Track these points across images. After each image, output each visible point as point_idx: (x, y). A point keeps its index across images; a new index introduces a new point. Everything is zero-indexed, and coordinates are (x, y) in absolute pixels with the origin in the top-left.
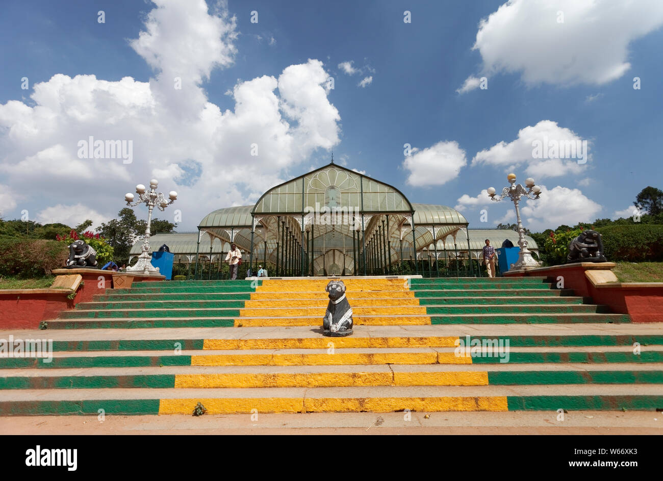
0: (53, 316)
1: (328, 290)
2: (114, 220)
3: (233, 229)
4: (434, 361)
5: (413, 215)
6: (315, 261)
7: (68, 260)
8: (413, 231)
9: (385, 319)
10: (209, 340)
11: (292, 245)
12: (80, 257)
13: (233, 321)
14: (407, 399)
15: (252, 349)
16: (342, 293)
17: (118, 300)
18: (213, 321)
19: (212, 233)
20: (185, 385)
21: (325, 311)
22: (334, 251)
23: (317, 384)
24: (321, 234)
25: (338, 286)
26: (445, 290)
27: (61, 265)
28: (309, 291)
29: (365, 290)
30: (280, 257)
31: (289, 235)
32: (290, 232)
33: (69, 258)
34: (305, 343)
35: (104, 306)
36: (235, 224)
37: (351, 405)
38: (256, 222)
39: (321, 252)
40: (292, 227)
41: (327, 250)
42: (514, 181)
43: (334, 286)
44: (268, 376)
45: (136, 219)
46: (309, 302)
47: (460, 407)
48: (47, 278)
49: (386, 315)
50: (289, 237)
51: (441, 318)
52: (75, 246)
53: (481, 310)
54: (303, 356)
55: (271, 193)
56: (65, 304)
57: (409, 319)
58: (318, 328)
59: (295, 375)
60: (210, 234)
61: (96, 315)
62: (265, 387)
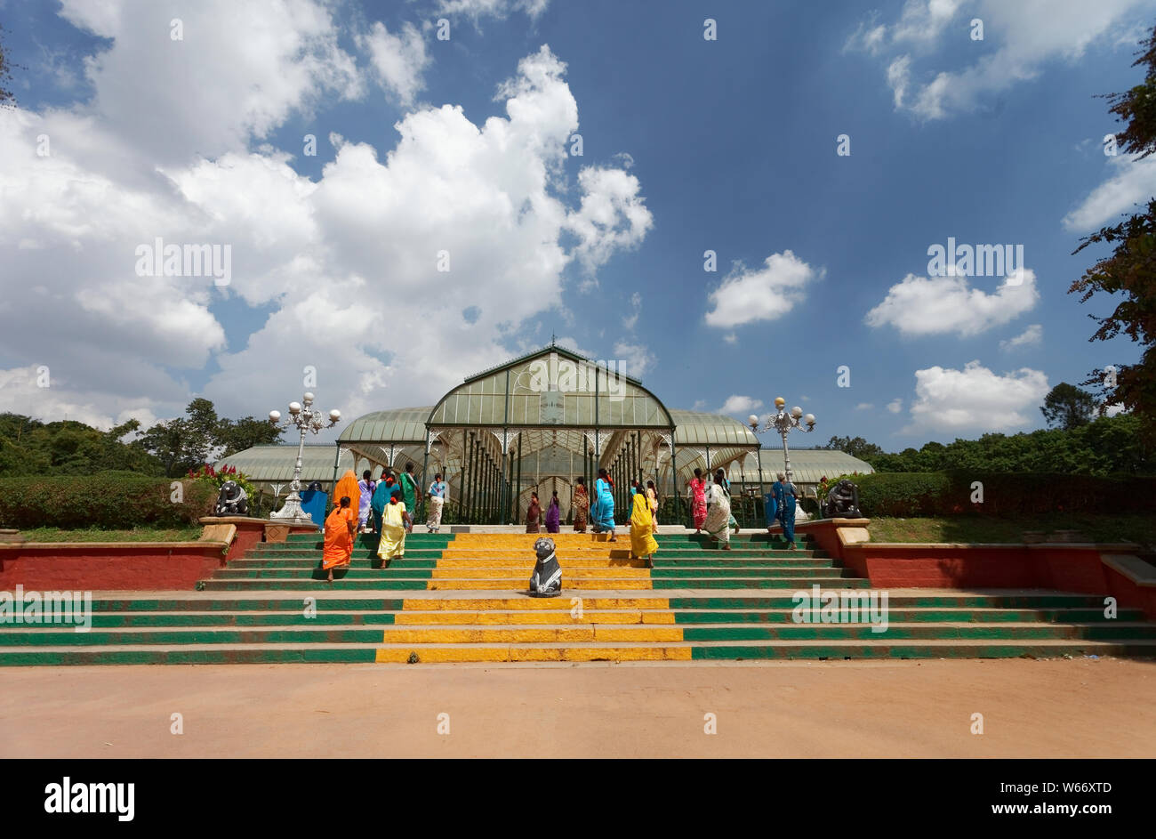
0: (207, 574)
1: (536, 548)
2: (179, 419)
3: (393, 446)
4: (638, 620)
5: (673, 432)
6: (521, 496)
7: (219, 506)
8: (673, 456)
9: (601, 583)
10: (409, 600)
11: (484, 469)
12: (232, 501)
13: (425, 583)
14: (603, 650)
15: (454, 609)
16: (551, 552)
17: (277, 557)
18: (403, 582)
19: (357, 450)
20: (393, 640)
21: (532, 572)
22: (554, 480)
23: (521, 640)
24: (534, 450)
25: (546, 544)
26: (681, 549)
27: (209, 511)
28: (514, 549)
29: (584, 549)
30: (466, 491)
31: (480, 451)
32: (483, 449)
33: (218, 503)
34: (511, 604)
35: (263, 564)
36: (397, 437)
37: (551, 655)
38: (433, 437)
39: (532, 480)
40: (486, 439)
41: (542, 478)
42: (782, 408)
43: (542, 544)
44: (474, 632)
45: (216, 419)
46: (514, 562)
47: (650, 657)
48: (192, 528)
49: (603, 578)
50: (480, 456)
51: (663, 581)
52: (228, 489)
53: (713, 573)
54: (508, 615)
55: (458, 392)
56: (218, 560)
57: (628, 582)
58: (524, 591)
59: (500, 631)
60: (353, 451)
61: (258, 575)
62: (472, 642)
